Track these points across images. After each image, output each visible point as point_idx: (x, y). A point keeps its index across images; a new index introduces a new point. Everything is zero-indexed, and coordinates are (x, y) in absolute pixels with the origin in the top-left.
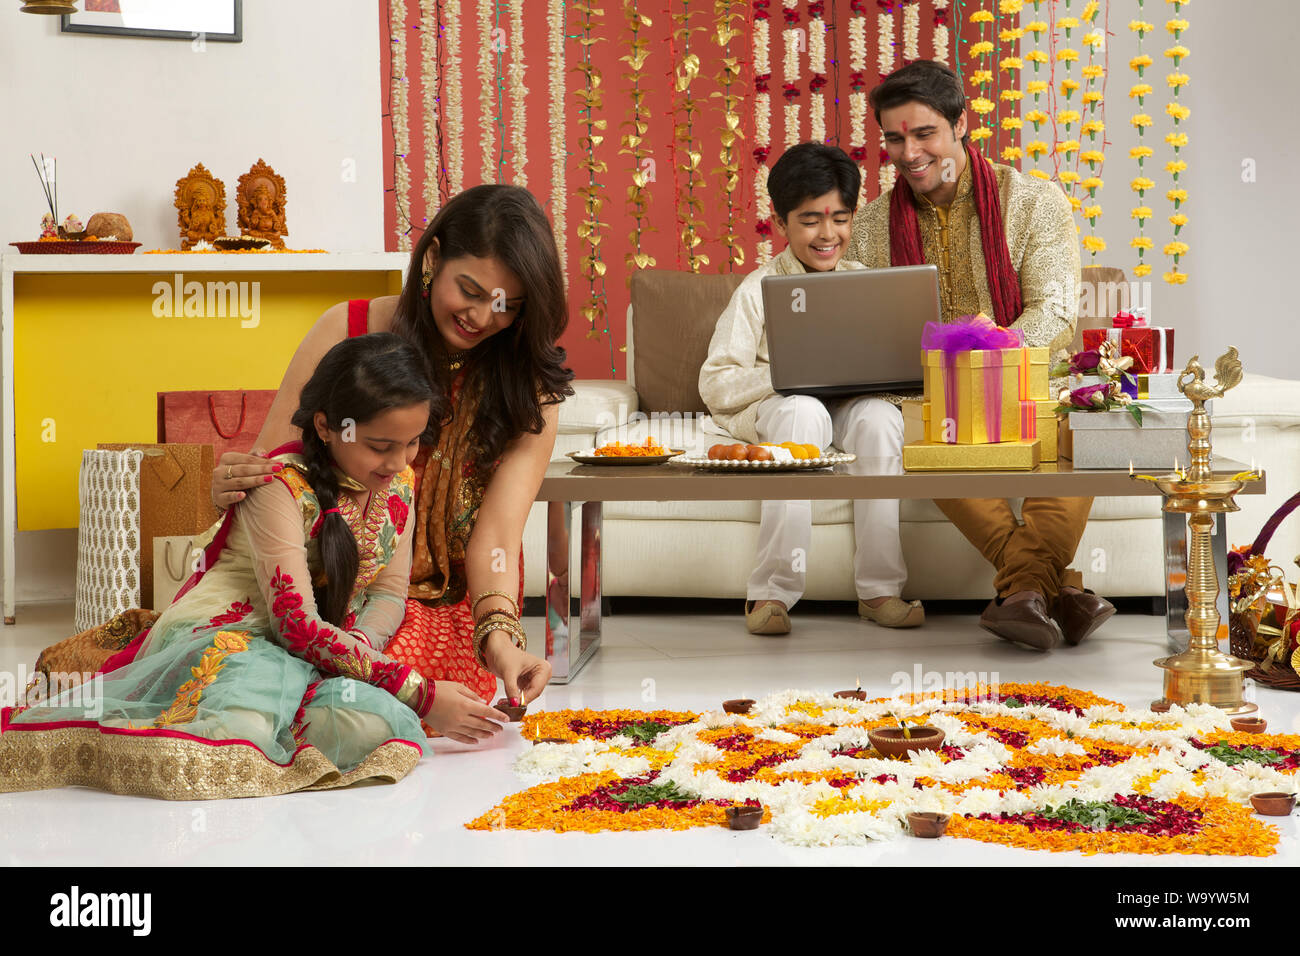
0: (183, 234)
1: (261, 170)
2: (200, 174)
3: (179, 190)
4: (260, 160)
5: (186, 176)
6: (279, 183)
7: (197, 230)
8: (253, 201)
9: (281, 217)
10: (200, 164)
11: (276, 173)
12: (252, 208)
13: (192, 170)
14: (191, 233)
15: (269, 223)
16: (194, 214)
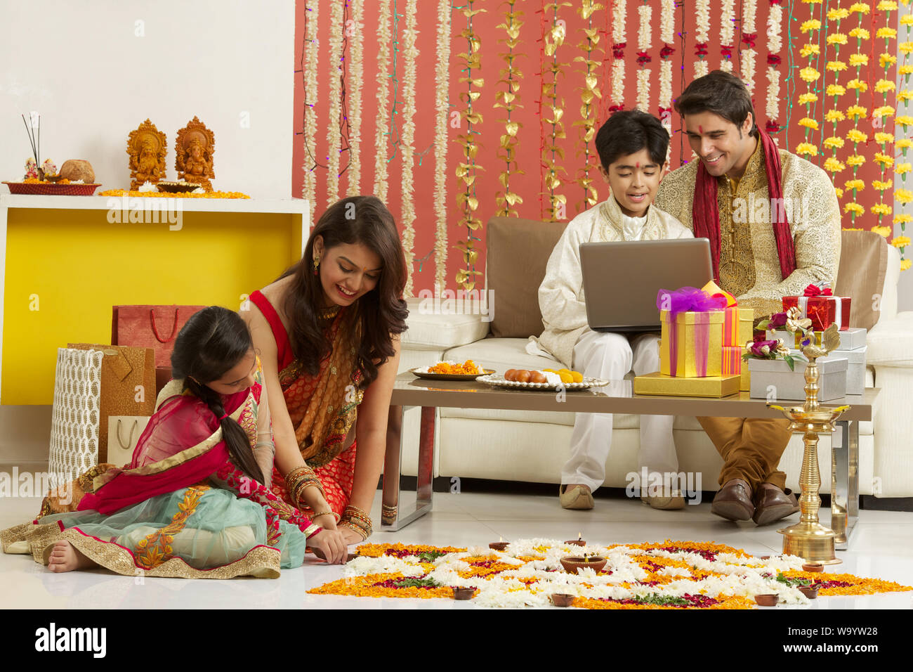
0: (133, 175)
1: (196, 126)
2: (148, 128)
3: (131, 140)
4: (195, 117)
5: (137, 129)
6: (209, 136)
7: (144, 173)
8: (188, 150)
9: (210, 164)
10: (148, 120)
11: (207, 128)
12: (187, 156)
13: (141, 125)
14: (139, 175)
15: (201, 169)
16: (142, 160)
